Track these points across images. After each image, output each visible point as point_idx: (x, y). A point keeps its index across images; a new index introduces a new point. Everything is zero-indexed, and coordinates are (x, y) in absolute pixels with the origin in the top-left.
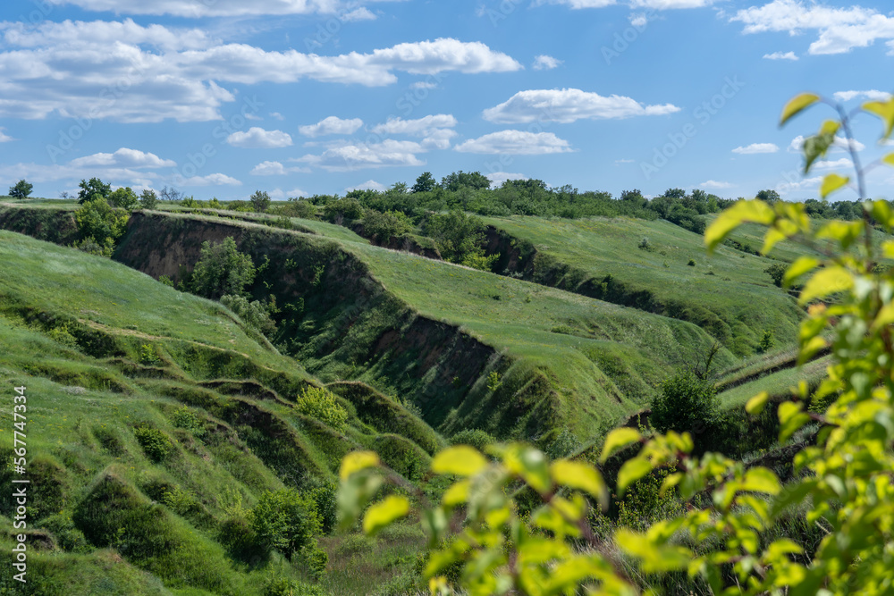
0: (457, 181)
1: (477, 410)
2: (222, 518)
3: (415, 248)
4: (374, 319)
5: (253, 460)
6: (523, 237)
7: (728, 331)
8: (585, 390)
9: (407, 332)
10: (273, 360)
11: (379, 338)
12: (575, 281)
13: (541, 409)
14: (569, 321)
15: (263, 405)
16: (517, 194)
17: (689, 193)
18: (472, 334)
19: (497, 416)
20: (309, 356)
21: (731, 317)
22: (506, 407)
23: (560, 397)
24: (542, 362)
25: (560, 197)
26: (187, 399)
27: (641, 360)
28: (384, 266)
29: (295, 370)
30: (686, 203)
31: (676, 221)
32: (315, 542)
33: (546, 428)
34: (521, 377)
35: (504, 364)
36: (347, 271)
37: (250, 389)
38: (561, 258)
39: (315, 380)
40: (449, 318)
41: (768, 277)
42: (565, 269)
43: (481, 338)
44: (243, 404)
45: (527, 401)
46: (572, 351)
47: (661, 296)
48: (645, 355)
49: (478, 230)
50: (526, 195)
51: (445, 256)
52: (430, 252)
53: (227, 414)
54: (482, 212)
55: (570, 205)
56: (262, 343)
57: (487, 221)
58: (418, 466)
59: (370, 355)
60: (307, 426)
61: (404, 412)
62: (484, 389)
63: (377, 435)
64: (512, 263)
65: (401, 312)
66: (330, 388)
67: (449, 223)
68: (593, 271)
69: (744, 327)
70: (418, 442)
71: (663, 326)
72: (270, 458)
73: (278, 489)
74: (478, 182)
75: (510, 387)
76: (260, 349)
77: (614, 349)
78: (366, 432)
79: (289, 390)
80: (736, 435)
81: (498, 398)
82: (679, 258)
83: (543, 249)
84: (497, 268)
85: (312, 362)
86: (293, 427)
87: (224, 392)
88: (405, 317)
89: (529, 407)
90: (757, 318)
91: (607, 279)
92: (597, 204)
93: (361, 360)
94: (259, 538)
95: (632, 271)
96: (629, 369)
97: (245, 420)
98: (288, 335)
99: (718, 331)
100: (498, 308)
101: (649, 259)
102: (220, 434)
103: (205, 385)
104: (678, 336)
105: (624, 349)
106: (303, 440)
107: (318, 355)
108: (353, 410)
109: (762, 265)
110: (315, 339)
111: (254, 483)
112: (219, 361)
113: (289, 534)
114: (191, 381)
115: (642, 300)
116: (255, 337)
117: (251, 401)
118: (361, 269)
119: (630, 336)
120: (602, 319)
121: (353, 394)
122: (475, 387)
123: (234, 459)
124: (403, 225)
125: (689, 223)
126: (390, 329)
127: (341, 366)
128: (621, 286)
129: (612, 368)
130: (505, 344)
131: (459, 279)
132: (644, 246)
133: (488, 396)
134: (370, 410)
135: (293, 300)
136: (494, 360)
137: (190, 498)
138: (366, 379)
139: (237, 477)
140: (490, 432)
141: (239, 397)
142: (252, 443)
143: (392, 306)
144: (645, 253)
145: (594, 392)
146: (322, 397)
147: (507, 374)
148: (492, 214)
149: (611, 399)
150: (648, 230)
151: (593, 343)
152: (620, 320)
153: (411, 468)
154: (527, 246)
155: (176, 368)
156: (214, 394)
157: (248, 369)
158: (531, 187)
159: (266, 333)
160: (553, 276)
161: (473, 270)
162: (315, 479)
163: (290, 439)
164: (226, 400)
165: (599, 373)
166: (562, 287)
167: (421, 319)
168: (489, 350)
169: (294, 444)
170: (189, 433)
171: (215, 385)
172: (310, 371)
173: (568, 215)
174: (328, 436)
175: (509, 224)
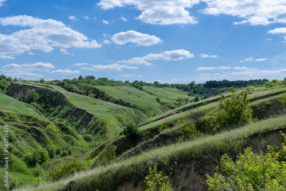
0: (88, 77)
1: (89, 129)
2: (26, 155)
3: (77, 92)
4: (66, 108)
5: (34, 141)
6: (102, 90)
7: (147, 112)
8: (113, 125)
9: (74, 111)
10: (42, 118)
11: (68, 113)
12: (113, 100)
13: (103, 129)
14: (111, 109)
15: (38, 128)
16: (101, 81)
17: (139, 81)
18: (89, 112)
19: (93, 131)
20: (52, 116)
21: (147, 109)
22: (96, 128)
23: (108, 127)
24: (104, 118)
25: (111, 81)
26: (19, 127)
27: (127, 118)
28: (69, 96)
29: (46, 120)
30: (139, 83)
31: (136, 88)
32: (47, 161)
33: (105, 134)
34: (99, 122)
35: (95, 119)
36: (61, 97)
37: (34, 124)
38: (110, 95)
39: (51, 122)
40: (84, 108)
41: (156, 100)
42: (111, 97)
43: (90, 113)
44: (33, 128)
45: (100, 127)
46: (111, 116)
47: (132, 104)
48: (128, 117)
49: (92, 89)
50: (103, 81)
51: (84, 94)
52: (81, 93)
53: (29, 131)
54: (93, 85)
55: (113, 83)
56: (39, 114)
57: (94, 86)
58: (74, 142)
59: (66, 117)
60: (48, 133)
61: (72, 130)
62: (91, 125)
63: (65, 135)
64: (99, 96)
65: (73, 107)
66: (55, 124)
67: (86, 87)
68: (117, 98)
69: (150, 111)
70: (75, 137)
71: (132, 111)
72: (38, 141)
73: (40, 148)
74: (93, 78)
75: (96, 124)
76: (38, 115)
77: (120, 115)
78: (62, 134)
79: (45, 125)
80: (143, 136)
81: (94, 127)
82: (136, 95)
83: (106, 93)
84: (96, 97)
85: (52, 118)
86: (44, 133)
87: (29, 125)
88: (74, 108)
89: (101, 129)
90: (153, 109)
91: (121, 100)
92: (119, 83)
93: (63, 117)
94: (33, 160)
95: (126, 98)
96: (124, 120)
97: (33, 132)
98: (46, 111)
99: (145, 113)
100: (94, 106)
101: (130, 96)
102: (27, 135)
103: (24, 124)
104: (135, 113)
105: (123, 117)
106: (47, 137)
107: (54, 116)
108: (60, 130)
109: (154, 97)
110: (53, 113)
111: (35, 147)
112: (29, 118)
113: (41, 159)
114: (20, 122)
115: (127, 105)
116: (38, 112)
117: (35, 127)
118: (64, 97)
119: (125, 113)
120: (119, 109)
121: (60, 126)
122: (89, 124)
123: (29, 141)
124: (75, 87)
125: (139, 88)
126: (70, 111)
127: (58, 119)
128: (123, 102)
129: (120, 120)
130: (96, 115)
131: (87, 99)
132: (129, 93)
133: (92, 126)
134: (64, 129)
135: (48, 104)
136: (93, 118)
137: (17, 151)
138: (64, 122)
139: (30, 145)
140: (92, 134)
141: (32, 127)
142: (34, 137)
143: (71, 105)
144: (129, 94)
145: (116, 126)
146: (53, 127)
147: (96, 121)
148: (95, 85)
149: (119, 127)
150: (130, 89)
151: (116, 114)
152: (122, 109)
153: (73, 143)
154: (103, 92)
155: (18, 119)
156: (26, 126)
157: (35, 120)
158: (104, 79)
159: (41, 111)
160: (108, 99)
161: (91, 98)
162: (50, 146)
163: (44, 136)
164: (29, 127)
165: (117, 121)
166: (110, 102)
167: (77, 108)
168: (92, 116)
169: (45, 137)
170: (19, 135)
171: (27, 123)
172: (51, 120)
173: (113, 86)
174: (53, 136)
175: (99, 87)
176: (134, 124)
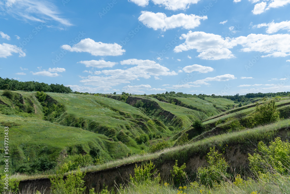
0: (171, 93)
1: (172, 123)
2: (136, 137)
3: (165, 101)
4: (159, 111)
5: (141, 129)
6: (179, 100)
7: (207, 113)
8: (186, 121)
9: (163, 112)
10: (145, 116)
11: (159, 113)
12: (186, 106)
13: (181, 123)
14: (185, 111)
15: (142, 122)
16: (179, 94)
17: (202, 94)
18: (172, 113)
19: (175, 124)
20: (150, 115)
21: (208, 111)
22: (176, 123)
23: (183, 122)
24: (181, 117)
25: (185, 95)
26: (133, 121)
27: (195, 117)
28: (161, 104)
29: (148, 117)
30: (202, 96)
31: (201, 98)
32: (148, 141)
33: (181, 126)
34: (178, 119)
35: (176, 117)
36: (155, 104)
37: (141, 120)
38: (184, 103)
39: (150, 119)
40: (169, 111)
41: (213, 106)
42: (185, 104)
43: (173, 114)
44: (140, 122)
45: (179, 122)
46: (185, 116)
47: (198, 108)
48: (195, 116)
49: (173, 99)
50: (180, 95)
51: (169, 102)
52: (167, 102)
53: (138, 123)
54: (174, 97)
55: (186, 96)
56: (144, 114)
57: (175, 98)
58: (163, 131)
59: (158, 116)
60: (148, 125)
61: (162, 123)
62: (173, 120)
63: (158, 126)
64: (178, 103)
65: (162, 110)
66: (152, 120)
67: (170, 98)
68: (189, 105)
69: (209, 112)
70: (164, 128)
71: (198, 112)
72: (143, 129)
73: (144, 133)
74: (174, 93)
75: (176, 120)
76: (143, 114)
77: (191, 115)
78: (157, 126)
79: (146, 120)
80: (205, 128)
81: (175, 122)
82: (201, 103)
83: (182, 102)
84: (176, 104)
85: (151, 116)
86: (147, 125)
87: (138, 120)
88: (163, 111)
89: (179, 123)
90: (211, 111)
91: (191, 106)
92: (190, 96)
93: (157, 116)
94: (141, 140)
95: (194, 105)
96: (193, 118)
97: (140, 124)
98: (147, 112)
99: (206, 114)
100: (175, 109)
101: (197, 103)
102: (137, 126)
103: (135, 119)
104: (200, 114)
105: (193, 116)
106: (148, 127)
107: (152, 115)
108: (155, 123)
109: (212, 104)
110: (151, 113)
111: (141, 133)
112: (138, 116)
113: (145, 140)
114: (133, 118)
115: (195, 109)
116: (143, 113)
117: (141, 122)
118: (157, 104)
119: (193, 114)
120: (190, 111)
121: (155, 121)
122: (172, 120)
123: (138, 129)
124: (163, 98)
125: (202, 98)
126: (161, 112)
127: (154, 117)
128: (193, 107)
129: (190, 118)
130: (176, 114)
131: (170, 106)
132: (196, 101)
133: (174, 121)
134: (157, 123)
135: (148, 108)
136: (174, 117)
137: (132, 134)
138: (158, 119)
139: (139, 132)
140: (173, 126)
141: (139, 121)
142: (141, 127)
143: (161, 109)
144: (196, 102)
145: (188, 121)
146: (151, 121)
147: (176, 119)
148: (175, 97)
149: (190, 122)
150: (197, 99)
151: (188, 115)
152: (192, 111)
153: (162, 131)
154: (180, 101)
155: (132, 117)
156: (136, 120)
157: (141, 117)
158: (181, 93)
159: (145, 112)
160: (183, 105)
161: (173, 105)
162: (149, 132)
163: (146, 127)
164: (138, 121)
165: (189, 119)
166: (185, 107)
167: (165, 111)
168: (174, 115)
169: (147, 127)
170: (133, 126)
171: (137, 119)
172: (150, 118)
173: (186, 97)
174: (151, 126)
175: (178, 98)
176: (199, 120)
